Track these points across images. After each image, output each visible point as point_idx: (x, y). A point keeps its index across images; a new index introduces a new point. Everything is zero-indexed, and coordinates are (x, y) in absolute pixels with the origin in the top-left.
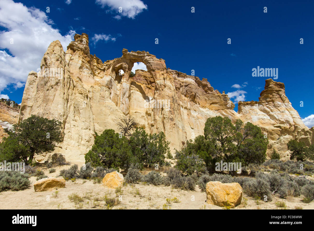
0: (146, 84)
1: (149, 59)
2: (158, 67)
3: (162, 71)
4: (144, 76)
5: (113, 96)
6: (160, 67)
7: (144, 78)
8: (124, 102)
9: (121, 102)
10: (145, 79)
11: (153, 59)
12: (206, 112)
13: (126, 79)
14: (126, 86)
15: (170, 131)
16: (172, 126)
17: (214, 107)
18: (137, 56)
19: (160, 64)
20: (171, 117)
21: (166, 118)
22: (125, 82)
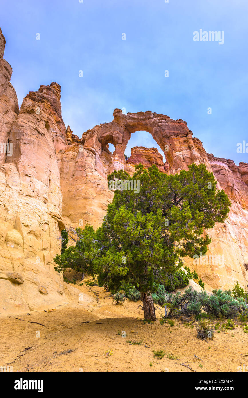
1: (159, 121)
2: (176, 132)
3: (182, 137)
4: (145, 156)
6: (179, 132)
7: (146, 159)
10: (149, 161)
11: (166, 120)
13: (119, 156)
14: (119, 167)
15: (219, 241)
16: (220, 229)
18: (138, 119)
19: (179, 127)
22: (117, 160)
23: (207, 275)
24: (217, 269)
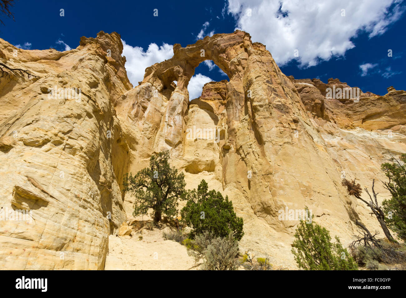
0: (219, 99)
2: (232, 42)
3: (239, 44)
4: (215, 89)
5: (149, 112)
7: (216, 92)
8: (172, 123)
9: (165, 123)
10: (218, 93)
12: (360, 135)
13: (179, 88)
17: (375, 123)
20: (280, 103)
21: (261, 106)
23: (265, 206)
24: (281, 192)
